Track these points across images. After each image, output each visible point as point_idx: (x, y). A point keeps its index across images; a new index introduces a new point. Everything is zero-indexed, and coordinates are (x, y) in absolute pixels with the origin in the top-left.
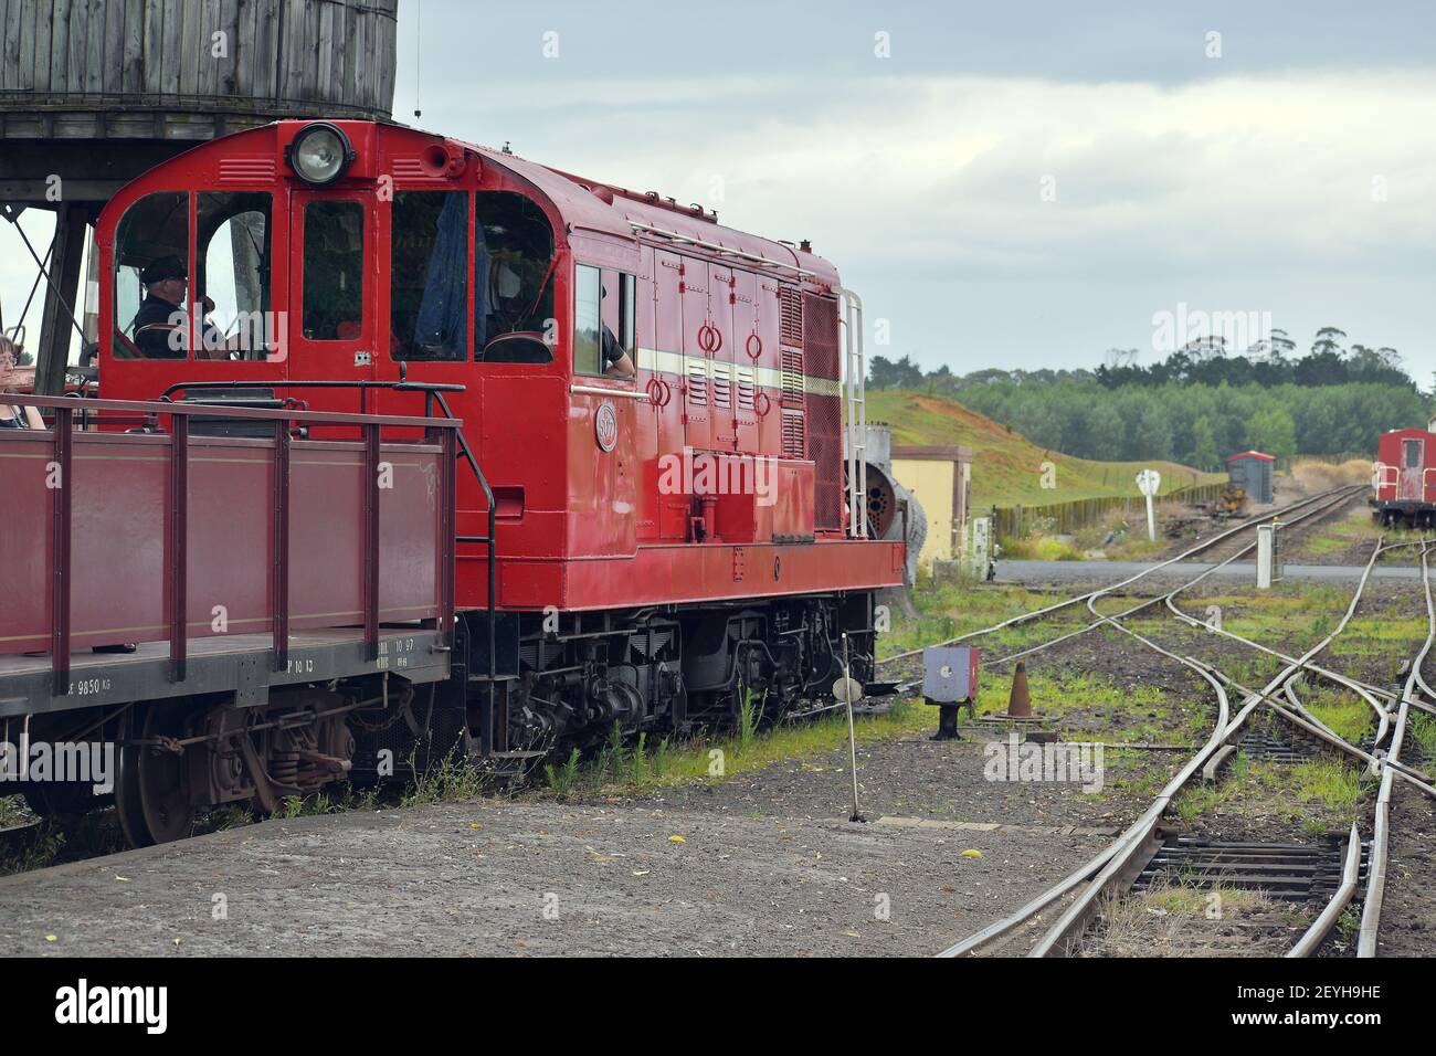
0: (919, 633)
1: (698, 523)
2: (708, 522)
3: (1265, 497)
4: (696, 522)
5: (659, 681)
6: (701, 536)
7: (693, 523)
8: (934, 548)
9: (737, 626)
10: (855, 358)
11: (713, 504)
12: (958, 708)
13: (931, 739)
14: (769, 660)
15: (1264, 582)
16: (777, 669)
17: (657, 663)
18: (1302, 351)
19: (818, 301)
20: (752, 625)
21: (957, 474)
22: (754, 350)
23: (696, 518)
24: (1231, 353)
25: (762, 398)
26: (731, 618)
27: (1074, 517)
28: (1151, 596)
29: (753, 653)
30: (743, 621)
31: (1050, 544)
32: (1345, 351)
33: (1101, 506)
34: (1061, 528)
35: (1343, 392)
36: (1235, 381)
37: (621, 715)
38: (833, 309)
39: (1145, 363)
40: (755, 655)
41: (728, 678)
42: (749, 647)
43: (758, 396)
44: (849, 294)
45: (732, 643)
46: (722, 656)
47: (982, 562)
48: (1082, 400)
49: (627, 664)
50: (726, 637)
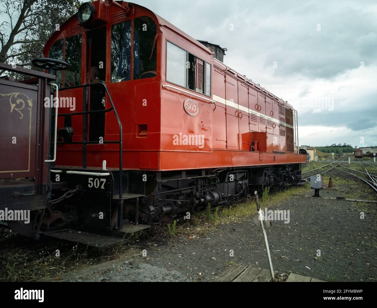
0: (310, 168)
1: (253, 147)
2: (255, 147)
3: (342, 156)
4: (252, 147)
5: (239, 186)
6: (253, 150)
7: (251, 147)
8: (312, 159)
9: (268, 171)
10: (296, 122)
11: (256, 143)
12: (319, 190)
13: (313, 196)
14: (275, 178)
15: (349, 163)
16: (278, 179)
17: (238, 181)
18: (342, 145)
19: (288, 111)
20: (272, 171)
21: (314, 152)
22: (272, 114)
23: (252, 146)
24: (336, 145)
25: (274, 124)
26: (266, 169)
27: (325, 157)
28: (337, 164)
29: (272, 176)
30: (270, 170)
31: (323, 159)
32: (346, 145)
33: (328, 156)
34: (325, 158)
35: (347, 148)
36: (337, 147)
37: (210, 201)
38: (292, 113)
39: (329, 146)
40: (272, 177)
41: (264, 182)
42: (270, 175)
43: (273, 124)
44: (295, 110)
45: (266, 174)
46: (263, 177)
47: (317, 160)
48: (324, 149)
49: (226, 183)
50: (264, 173)
